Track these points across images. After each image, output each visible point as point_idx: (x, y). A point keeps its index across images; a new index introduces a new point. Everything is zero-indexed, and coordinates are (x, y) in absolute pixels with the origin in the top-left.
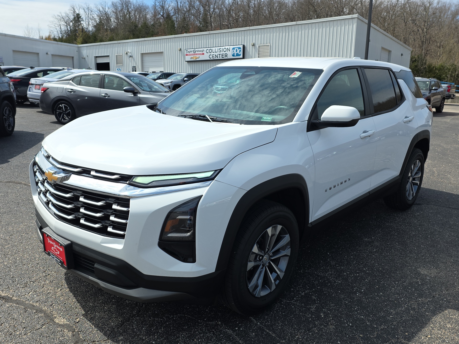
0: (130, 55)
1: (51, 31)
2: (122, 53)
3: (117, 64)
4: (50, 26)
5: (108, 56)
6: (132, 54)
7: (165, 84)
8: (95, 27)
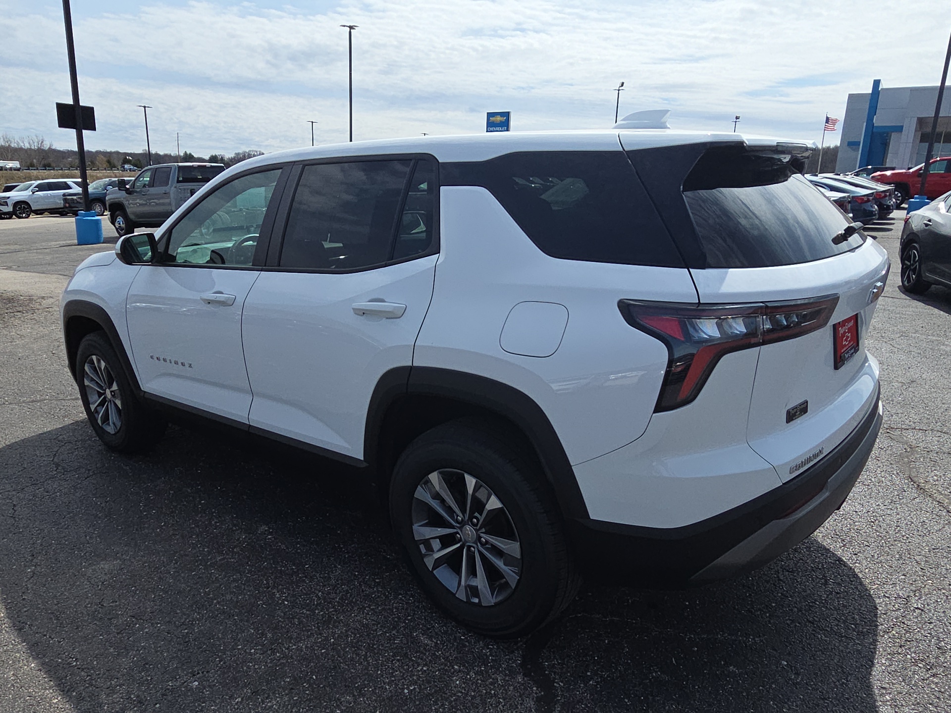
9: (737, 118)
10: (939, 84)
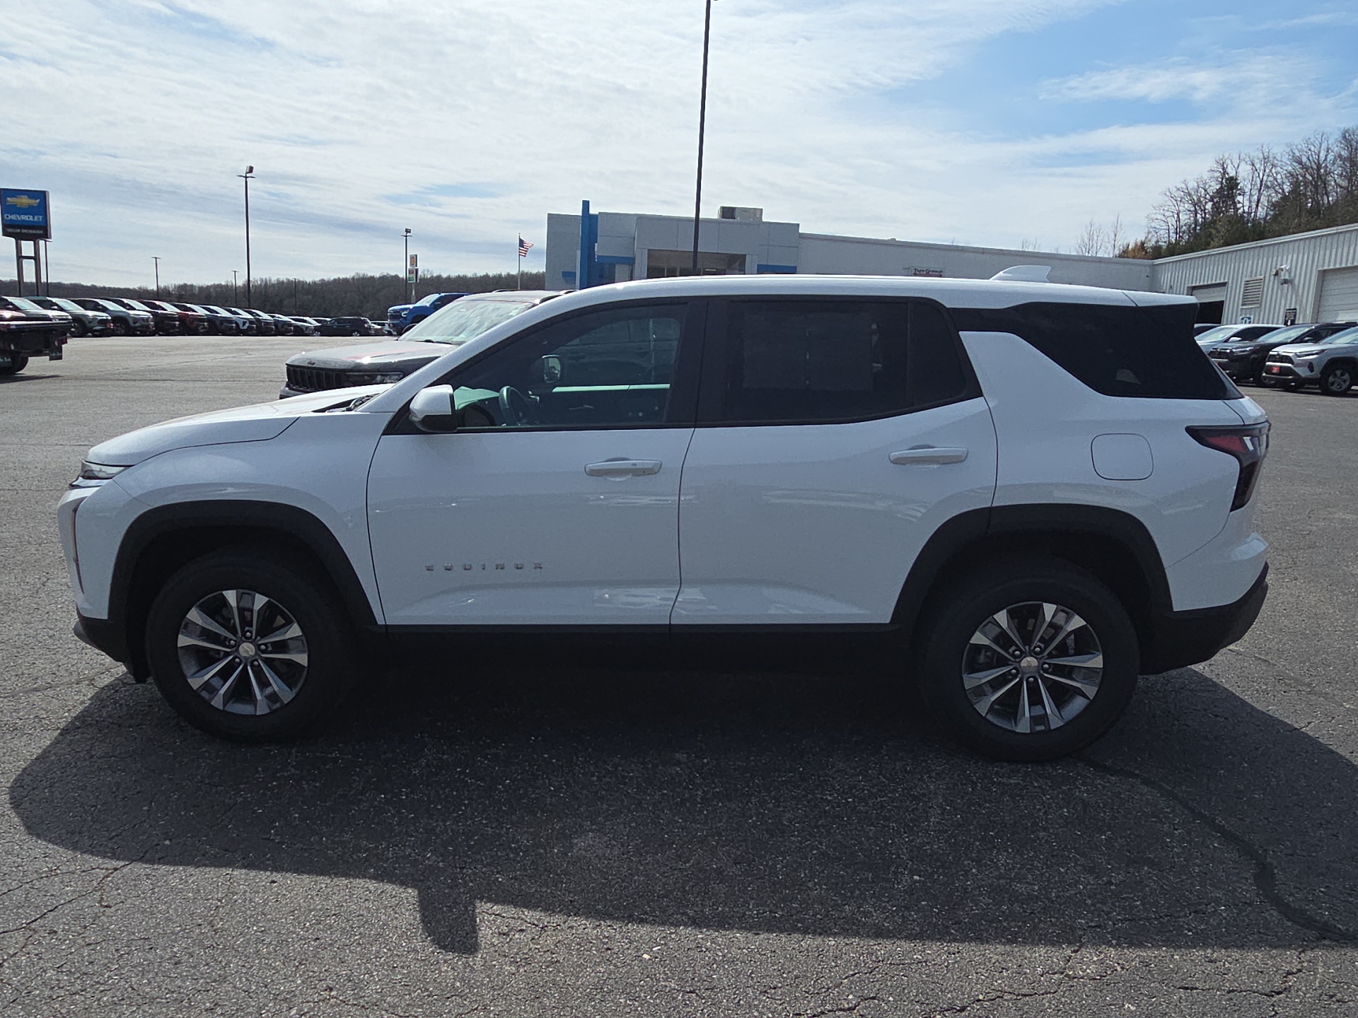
0: (1287, 277)
1: (1151, 230)
2: (1263, 273)
3: (1243, 305)
4: (1153, 216)
5: (1224, 284)
6: (1292, 275)
7: (1299, 356)
8: (1274, 206)
9: (408, 231)
10: (693, 216)
